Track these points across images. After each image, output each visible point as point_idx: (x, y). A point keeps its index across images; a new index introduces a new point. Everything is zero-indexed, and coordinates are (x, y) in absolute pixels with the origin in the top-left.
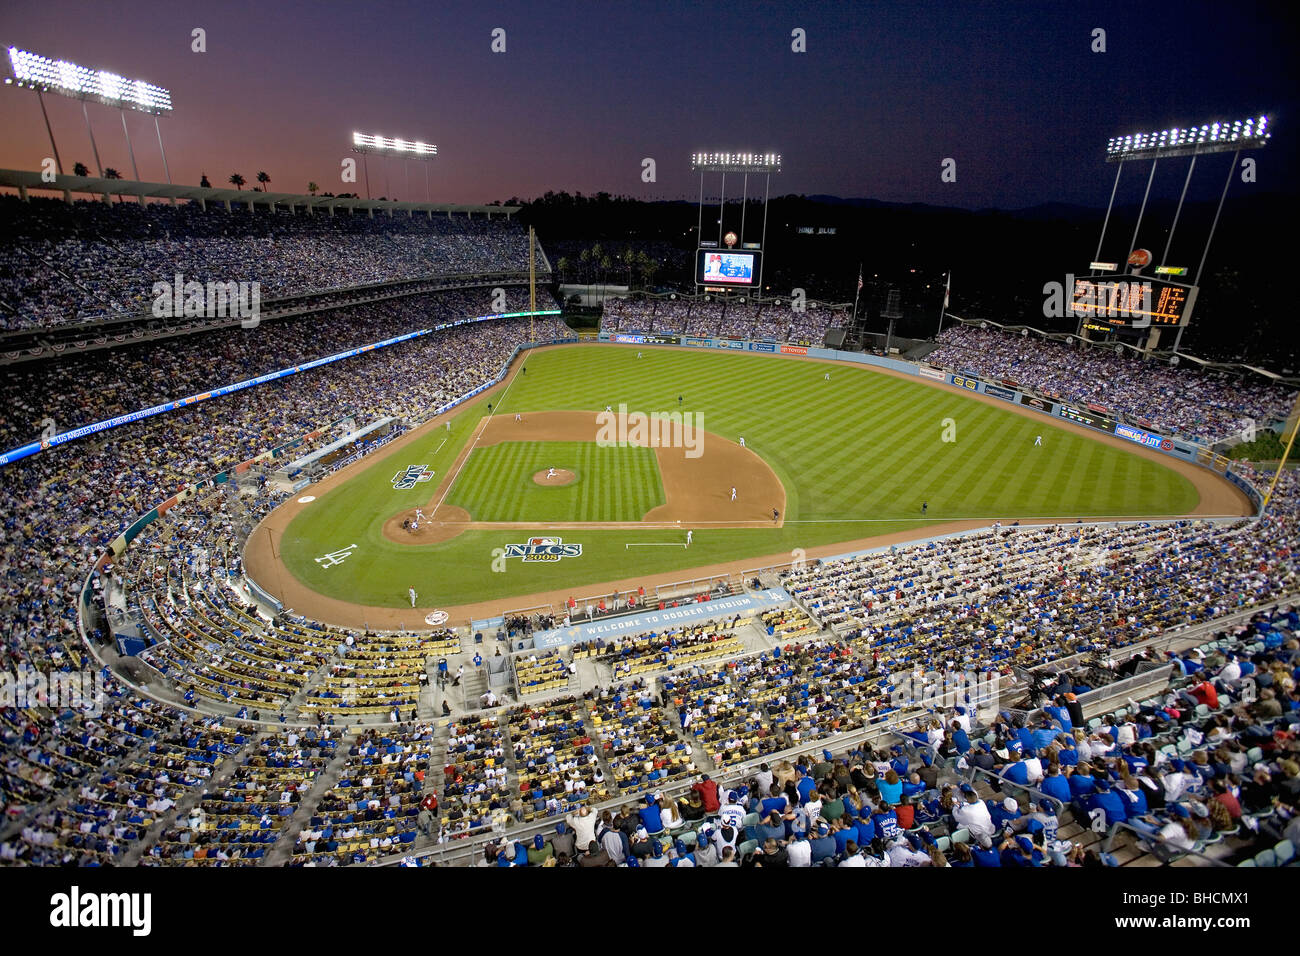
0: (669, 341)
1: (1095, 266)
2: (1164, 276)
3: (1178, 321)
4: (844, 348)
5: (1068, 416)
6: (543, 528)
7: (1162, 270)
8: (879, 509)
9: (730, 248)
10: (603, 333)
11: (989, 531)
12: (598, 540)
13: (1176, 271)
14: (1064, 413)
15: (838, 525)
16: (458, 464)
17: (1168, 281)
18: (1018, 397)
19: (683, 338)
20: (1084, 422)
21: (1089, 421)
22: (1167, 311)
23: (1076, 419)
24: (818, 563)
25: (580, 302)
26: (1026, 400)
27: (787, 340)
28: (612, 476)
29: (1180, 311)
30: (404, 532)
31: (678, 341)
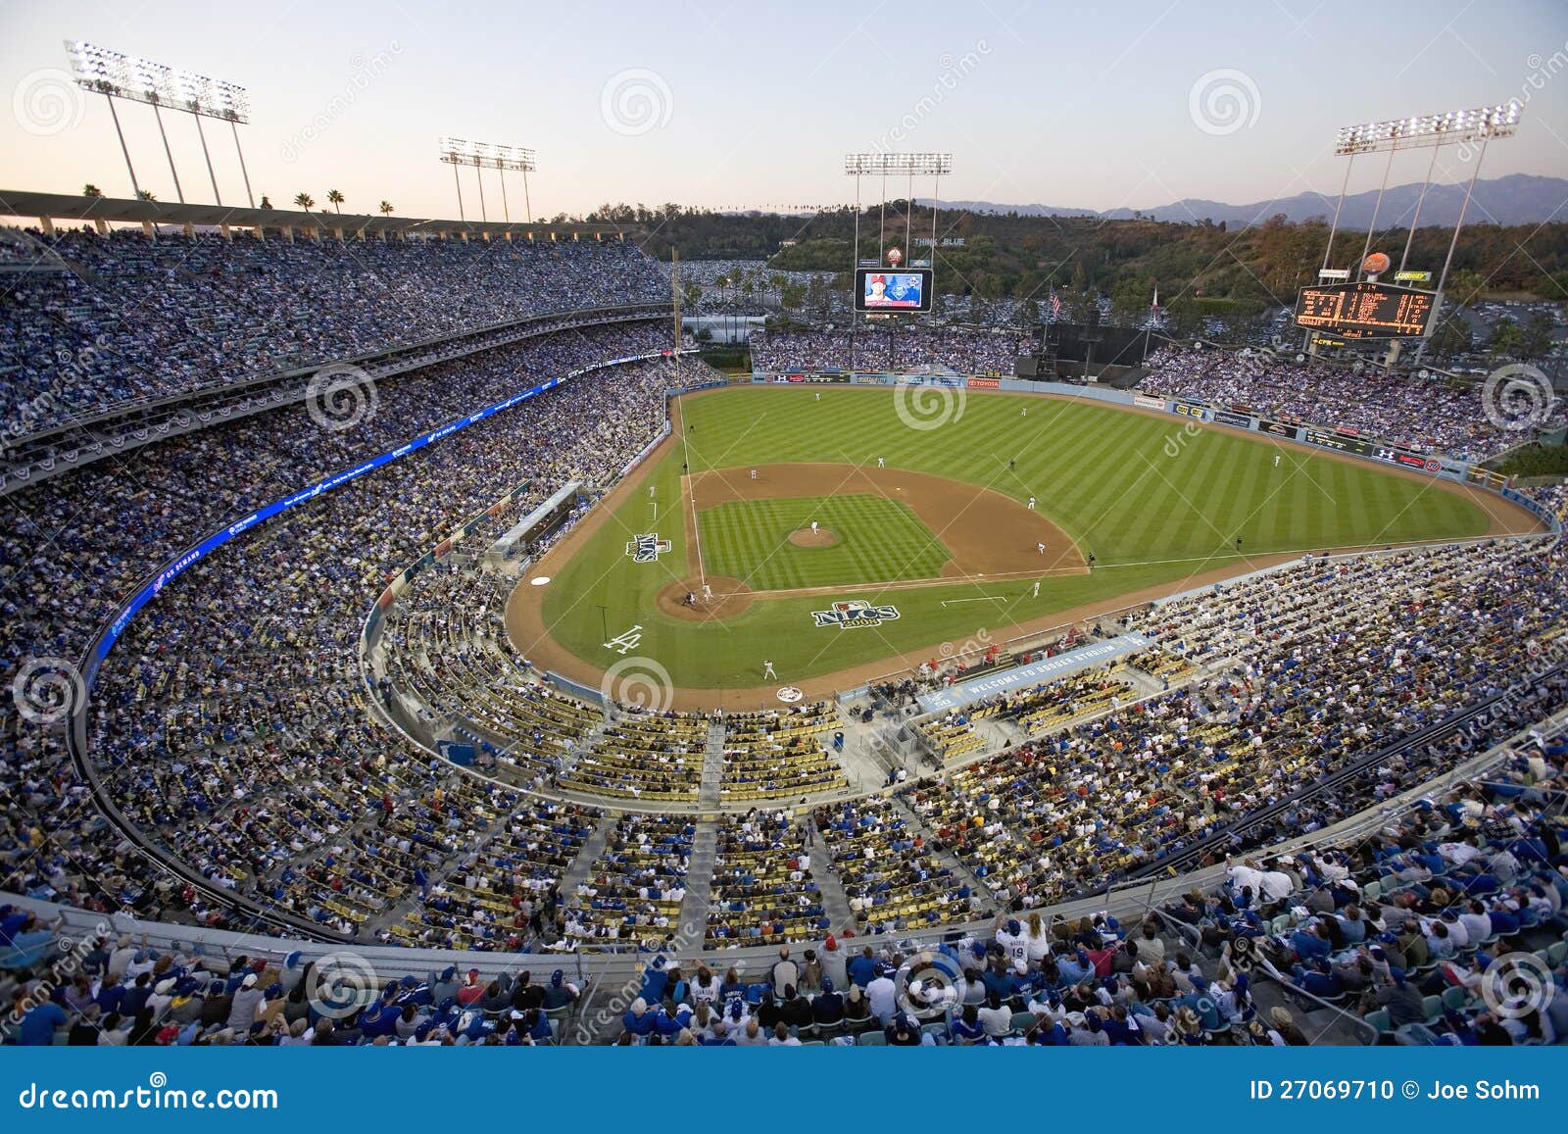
0: (836, 379)
1: (1324, 273)
2: (1405, 283)
3: (1422, 331)
4: (1038, 378)
5: (1315, 441)
6: (838, 592)
7: (1402, 276)
8: (1177, 548)
9: (894, 266)
10: (756, 373)
11: (1301, 563)
12: (906, 600)
13: (1417, 276)
14: (1311, 439)
15: (1144, 567)
16: (691, 530)
17: (1410, 287)
18: (1255, 424)
19: (853, 375)
20: (1335, 446)
21: (1340, 445)
22: (1409, 321)
23: (1325, 444)
24: (1152, 606)
25: (711, 337)
26: (1264, 426)
27: (973, 372)
28: (875, 532)
29: (1423, 321)
30: (687, 609)
31: (847, 379)
